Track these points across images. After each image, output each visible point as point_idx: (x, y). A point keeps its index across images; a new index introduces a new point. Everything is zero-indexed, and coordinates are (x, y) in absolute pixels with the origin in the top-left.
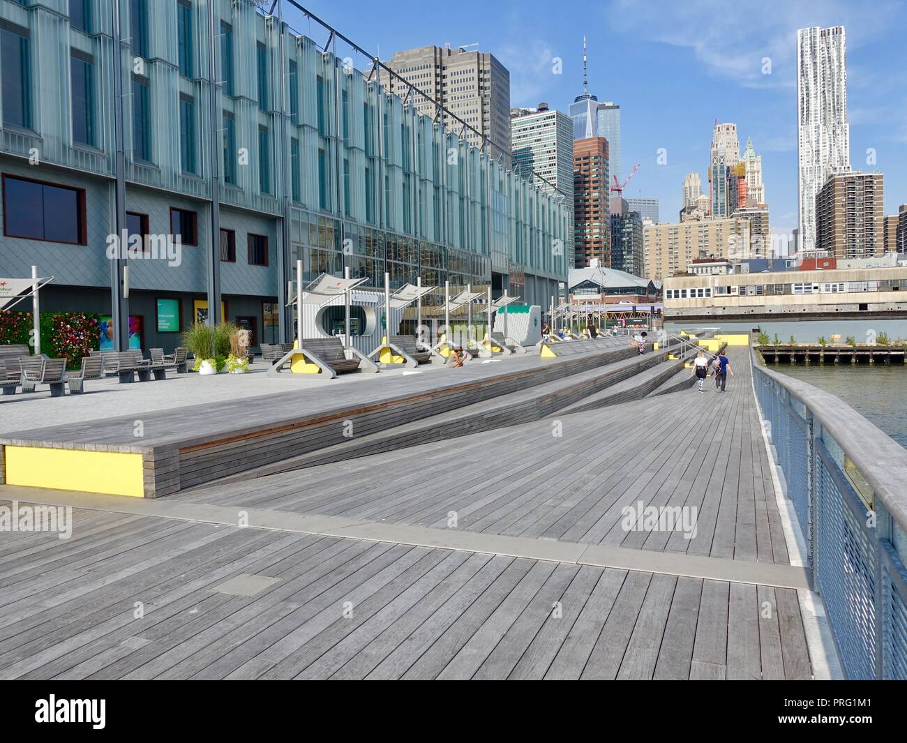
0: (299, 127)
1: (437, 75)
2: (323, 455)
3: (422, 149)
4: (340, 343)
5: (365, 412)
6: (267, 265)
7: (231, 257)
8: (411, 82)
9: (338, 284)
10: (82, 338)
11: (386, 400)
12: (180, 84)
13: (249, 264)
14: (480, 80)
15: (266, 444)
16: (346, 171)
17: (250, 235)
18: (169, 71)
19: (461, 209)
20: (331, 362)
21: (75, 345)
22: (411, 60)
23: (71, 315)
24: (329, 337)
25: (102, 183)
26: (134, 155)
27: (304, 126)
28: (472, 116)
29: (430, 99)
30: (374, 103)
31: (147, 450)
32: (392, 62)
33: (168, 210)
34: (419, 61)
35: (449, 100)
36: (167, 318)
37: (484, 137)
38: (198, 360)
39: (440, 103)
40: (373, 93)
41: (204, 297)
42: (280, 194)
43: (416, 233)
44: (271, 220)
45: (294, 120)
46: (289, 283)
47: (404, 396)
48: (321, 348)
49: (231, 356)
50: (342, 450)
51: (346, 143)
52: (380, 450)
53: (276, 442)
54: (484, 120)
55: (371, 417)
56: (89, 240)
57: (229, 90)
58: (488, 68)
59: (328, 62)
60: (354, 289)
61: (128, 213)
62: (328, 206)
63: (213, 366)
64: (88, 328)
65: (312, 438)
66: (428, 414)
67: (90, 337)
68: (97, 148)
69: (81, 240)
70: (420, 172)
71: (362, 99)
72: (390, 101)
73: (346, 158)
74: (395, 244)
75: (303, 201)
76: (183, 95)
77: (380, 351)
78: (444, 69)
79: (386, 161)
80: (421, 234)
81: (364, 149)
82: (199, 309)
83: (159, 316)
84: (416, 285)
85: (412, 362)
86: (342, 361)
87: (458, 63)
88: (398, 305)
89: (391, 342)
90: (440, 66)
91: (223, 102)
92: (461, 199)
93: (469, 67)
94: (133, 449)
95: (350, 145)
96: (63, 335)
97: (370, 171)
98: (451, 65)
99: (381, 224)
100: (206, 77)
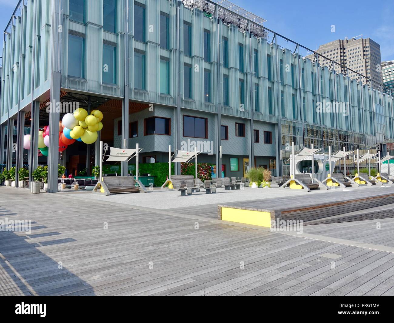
0: (284, 86)
1: (341, 53)
2: (327, 220)
3: (339, 89)
4: (310, 177)
5: (340, 204)
6: (271, 144)
7: (257, 140)
8: (332, 60)
9: (309, 151)
10: (206, 173)
11: (348, 200)
12: (239, 75)
13: (265, 143)
14: (364, 51)
15: (307, 213)
16: (304, 102)
17: (265, 132)
18: (235, 71)
19: (359, 114)
20: (307, 184)
21: (203, 175)
22: (328, 48)
23: (203, 164)
24: (302, 174)
25: (213, 115)
26: (224, 104)
27: (286, 85)
28: (360, 69)
29: (338, 64)
30: (316, 71)
31: (272, 211)
32: (319, 50)
33: (234, 123)
34: (332, 47)
35: (348, 63)
36: (234, 166)
37: (367, 77)
38: (251, 182)
39: (343, 65)
40: (316, 67)
41: (247, 157)
42: (276, 114)
43: (337, 126)
44: (273, 125)
45: (282, 83)
46: (281, 151)
47: (356, 199)
48: (302, 178)
49: (263, 181)
50: (334, 219)
51: (304, 90)
52: (349, 221)
53: (309, 213)
54: (366, 70)
55: (343, 207)
56: (209, 136)
57: (257, 75)
58: (368, 45)
59: (295, 57)
60: (316, 153)
61: (222, 126)
62: (296, 117)
63: (257, 185)
64: (208, 169)
65: (321, 213)
66: (365, 208)
67: (209, 172)
68: (211, 103)
69: (206, 137)
70: (338, 99)
71: (311, 70)
72: (323, 69)
73: (304, 96)
74: (327, 132)
75: (286, 116)
76: (240, 80)
77: (327, 181)
78: (345, 49)
79: (322, 96)
80: (339, 127)
81: (312, 92)
82: (245, 162)
83: (231, 165)
84: (343, 150)
85: (343, 186)
86: (310, 184)
87: (352, 46)
88: (335, 160)
89: (332, 177)
90: (343, 48)
91: (255, 80)
92: (359, 109)
93: (357, 47)
94: (267, 211)
95: (306, 91)
96: (200, 172)
97: (314, 101)
98: (349, 46)
99: (320, 123)
100: (248, 71)
